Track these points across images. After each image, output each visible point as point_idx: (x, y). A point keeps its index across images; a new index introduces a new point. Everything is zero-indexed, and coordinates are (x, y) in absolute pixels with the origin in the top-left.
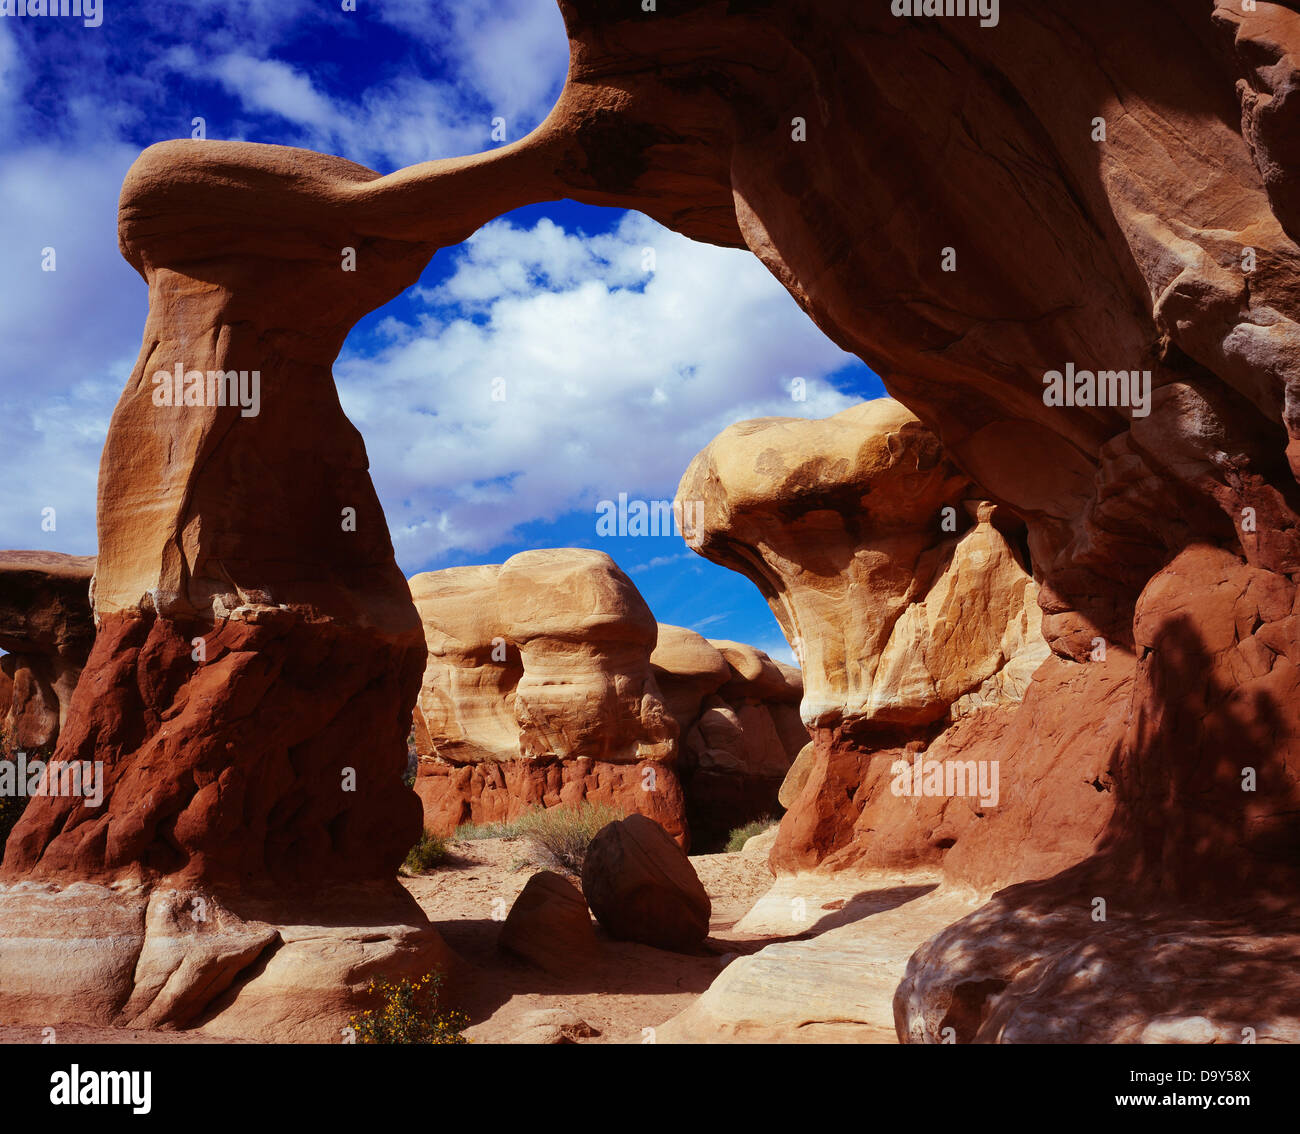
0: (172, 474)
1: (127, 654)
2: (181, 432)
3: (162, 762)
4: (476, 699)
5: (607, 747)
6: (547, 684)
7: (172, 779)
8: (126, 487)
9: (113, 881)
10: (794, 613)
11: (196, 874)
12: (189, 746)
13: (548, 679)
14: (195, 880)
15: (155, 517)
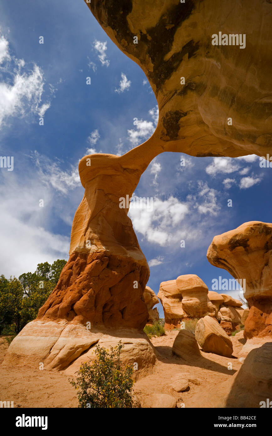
0: (85, 222)
1: (72, 263)
2: (87, 213)
3: (74, 289)
4: (174, 305)
5: (201, 314)
6: (187, 300)
7: (76, 293)
8: (77, 227)
9: (59, 322)
10: (238, 275)
11: (79, 320)
12: (81, 284)
13: (188, 299)
14: (79, 322)
15: (81, 231)
